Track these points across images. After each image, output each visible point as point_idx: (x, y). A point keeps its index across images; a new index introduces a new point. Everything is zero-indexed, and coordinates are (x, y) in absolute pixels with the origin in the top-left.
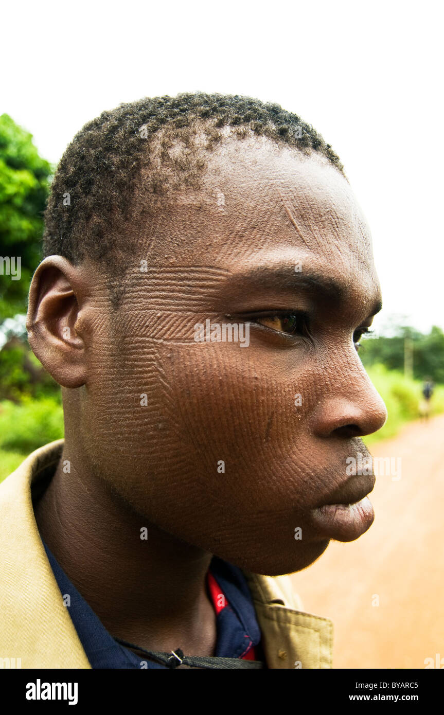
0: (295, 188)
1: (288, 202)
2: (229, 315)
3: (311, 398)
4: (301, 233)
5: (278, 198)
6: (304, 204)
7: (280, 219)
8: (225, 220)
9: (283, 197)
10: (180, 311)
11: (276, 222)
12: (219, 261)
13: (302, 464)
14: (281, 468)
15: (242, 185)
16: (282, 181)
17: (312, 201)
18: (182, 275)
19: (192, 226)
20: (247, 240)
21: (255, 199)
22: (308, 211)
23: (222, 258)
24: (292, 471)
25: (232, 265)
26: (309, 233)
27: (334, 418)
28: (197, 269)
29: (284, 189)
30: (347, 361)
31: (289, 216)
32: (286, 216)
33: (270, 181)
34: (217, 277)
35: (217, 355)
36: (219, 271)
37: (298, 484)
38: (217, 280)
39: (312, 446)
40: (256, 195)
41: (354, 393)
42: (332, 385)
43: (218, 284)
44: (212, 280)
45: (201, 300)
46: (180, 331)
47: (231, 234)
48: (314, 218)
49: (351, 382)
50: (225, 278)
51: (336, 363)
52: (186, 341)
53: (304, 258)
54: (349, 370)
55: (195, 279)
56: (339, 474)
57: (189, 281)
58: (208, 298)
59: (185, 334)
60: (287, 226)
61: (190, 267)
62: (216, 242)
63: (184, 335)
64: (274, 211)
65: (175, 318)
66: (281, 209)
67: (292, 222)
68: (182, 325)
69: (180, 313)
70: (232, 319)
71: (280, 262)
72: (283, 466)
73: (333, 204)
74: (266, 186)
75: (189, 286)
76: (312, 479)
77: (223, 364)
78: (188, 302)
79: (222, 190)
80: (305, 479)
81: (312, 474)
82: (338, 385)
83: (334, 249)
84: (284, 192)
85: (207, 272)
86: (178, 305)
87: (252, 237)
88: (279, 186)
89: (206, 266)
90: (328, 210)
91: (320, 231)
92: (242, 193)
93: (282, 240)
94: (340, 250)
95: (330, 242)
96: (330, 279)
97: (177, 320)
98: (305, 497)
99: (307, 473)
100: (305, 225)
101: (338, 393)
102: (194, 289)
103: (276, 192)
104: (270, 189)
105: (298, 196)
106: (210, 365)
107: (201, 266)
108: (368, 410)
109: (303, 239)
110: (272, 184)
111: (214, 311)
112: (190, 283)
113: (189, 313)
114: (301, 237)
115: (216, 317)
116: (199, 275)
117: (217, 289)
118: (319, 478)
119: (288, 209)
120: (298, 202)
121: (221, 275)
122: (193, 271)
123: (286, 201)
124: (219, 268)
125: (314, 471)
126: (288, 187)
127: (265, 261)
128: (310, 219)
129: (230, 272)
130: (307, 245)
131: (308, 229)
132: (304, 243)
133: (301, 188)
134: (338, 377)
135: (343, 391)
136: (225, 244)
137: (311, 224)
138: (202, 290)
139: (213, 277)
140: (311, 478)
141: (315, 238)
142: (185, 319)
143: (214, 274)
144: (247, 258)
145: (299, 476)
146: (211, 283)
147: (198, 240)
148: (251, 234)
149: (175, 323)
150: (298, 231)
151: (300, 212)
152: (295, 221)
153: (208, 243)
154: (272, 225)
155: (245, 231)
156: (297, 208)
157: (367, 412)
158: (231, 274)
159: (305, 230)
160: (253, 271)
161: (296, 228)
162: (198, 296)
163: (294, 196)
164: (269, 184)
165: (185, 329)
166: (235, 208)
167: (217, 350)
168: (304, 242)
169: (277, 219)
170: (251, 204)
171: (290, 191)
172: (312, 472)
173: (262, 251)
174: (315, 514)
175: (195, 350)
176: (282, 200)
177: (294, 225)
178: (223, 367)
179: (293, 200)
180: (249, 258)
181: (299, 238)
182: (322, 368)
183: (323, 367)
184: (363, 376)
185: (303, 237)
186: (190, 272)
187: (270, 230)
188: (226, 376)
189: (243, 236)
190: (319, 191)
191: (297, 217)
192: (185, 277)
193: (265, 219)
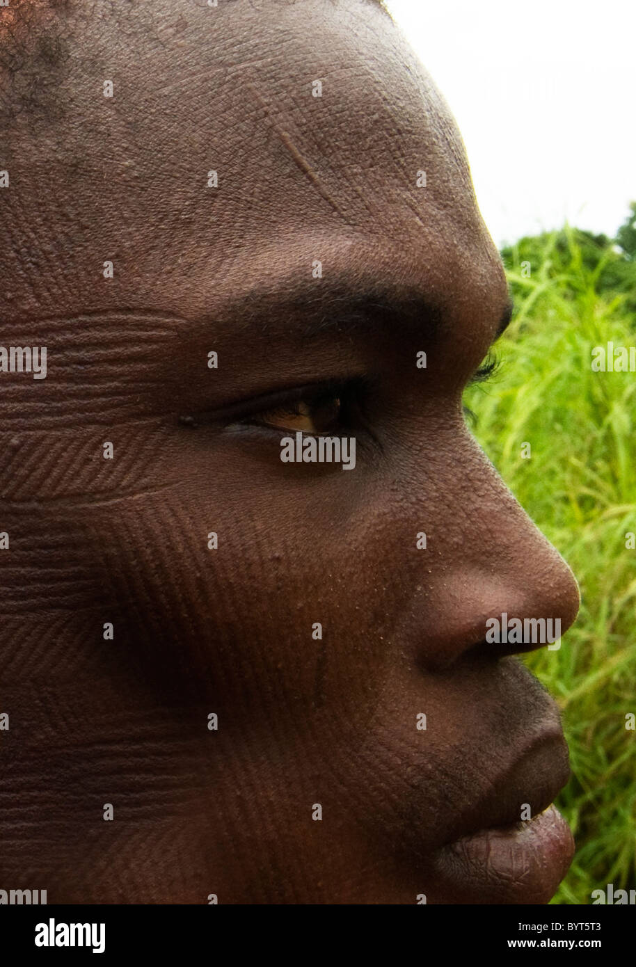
0: (292, 77)
1: (281, 116)
2: (189, 418)
3: (398, 580)
4: (325, 188)
5: (257, 109)
6: (320, 115)
7: (269, 162)
8: (142, 189)
9: (268, 105)
10: (69, 425)
11: (262, 172)
12: (147, 293)
13: (402, 744)
14: (355, 762)
15: (165, 91)
16: (259, 64)
17: (337, 103)
18: (60, 339)
19: (64, 215)
20: (203, 229)
21: (204, 122)
22: (332, 131)
23: (154, 284)
24: (383, 767)
25: (183, 300)
26: (342, 184)
27: (464, 623)
28: (96, 319)
29: (265, 84)
30: (467, 475)
31: (291, 151)
32: (283, 152)
33: (230, 69)
34: (149, 333)
35: (178, 520)
36: (151, 318)
37: (399, 796)
38: (149, 341)
39: (418, 699)
40: (203, 110)
41: (499, 553)
42: (443, 541)
43: (153, 350)
44: (138, 341)
45: (116, 392)
46: (77, 473)
47: (161, 220)
48: (348, 144)
49: (484, 527)
50: (170, 333)
51: (442, 485)
52: (98, 496)
53: (343, 251)
54: (474, 497)
55: (96, 344)
56: (491, 758)
57: (78, 351)
58: (132, 385)
59: (91, 480)
60: (290, 177)
61: (76, 315)
62: (132, 247)
63: (89, 483)
64: (254, 144)
65: (58, 445)
66: (268, 136)
67: (299, 165)
68: (79, 459)
69: (69, 432)
70: (196, 425)
71: (294, 274)
72: (360, 757)
73: (385, 99)
74: (221, 85)
75: (81, 362)
76: (430, 778)
77: (196, 538)
78: (85, 402)
79: (118, 111)
80: (415, 781)
81: (430, 767)
82: (455, 539)
83: (405, 213)
84: (267, 93)
85: (121, 325)
86: (60, 412)
87: (213, 219)
88: (254, 80)
89: (118, 310)
90: (376, 117)
91: (365, 174)
92: (168, 111)
93: (283, 214)
94: (418, 214)
95: (394, 197)
96: (412, 291)
97: (64, 450)
98: (417, 823)
99: (418, 766)
100: (331, 167)
101: (460, 558)
102: (97, 368)
103: (249, 96)
104: (232, 89)
105: (302, 98)
106: (168, 547)
107: (105, 312)
108: (539, 588)
109: (331, 203)
110: (234, 78)
111: (152, 414)
112: (82, 354)
113: (92, 428)
114: (327, 199)
115: (156, 428)
116: (102, 334)
117: (153, 361)
118: (446, 774)
119: (285, 134)
120: (306, 111)
121: (157, 326)
122: (85, 326)
123: (277, 113)
124: (149, 311)
125: (432, 759)
126: (272, 77)
127: (257, 275)
128: (339, 148)
129: (181, 317)
130: (342, 217)
131: (339, 175)
132: (335, 214)
133: (305, 74)
134: (452, 519)
135: (470, 552)
136: (152, 248)
137: (343, 163)
138: (116, 369)
139: (139, 333)
140: (428, 777)
141: (359, 196)
142: (86, 442)
143: (140, 326)
144: (213, 277)
145: (400, 776)
146: (137, 349)
147: (86, 248)
148: (210, 213)
149: (59, 456)
150: (316, 186)
151: (314, 135)
152: (305, 162)
153: (110, 251)
154: (255, 181)
155: (193, 207)
156: (305, 128)
157: (538, 595)
158: (184, 321)
159: (332, 180)
160: (234, 306)
161: (310, 178)
162: (109, 384)
163: (293, 99)
164: (228, 78)
165: (89, 468)
166: (159, 151)
167: (175, 508)
168: (335, 209)
169: (264, 163)
170: (197, 137)
171: (282, 86)
172: (429, 762)
173: (243, 253)
174: (441, 861)
175: (122, 517)
176: (266, 114)
177: (305, 171)
178: (199, 546)
179: (292, 109)
180: (217, 276)
181: (323, 202)
182: (412, 503)
183: (414, 500)
184: (509, 505)
185: (332, 199)
186: (78, 327)
187: (252, 195)
188: (211, 567)
189: (190, 222)
190: (346, 74)
191: (307, 151)
192: (68, 341)
193: (236, 169)
